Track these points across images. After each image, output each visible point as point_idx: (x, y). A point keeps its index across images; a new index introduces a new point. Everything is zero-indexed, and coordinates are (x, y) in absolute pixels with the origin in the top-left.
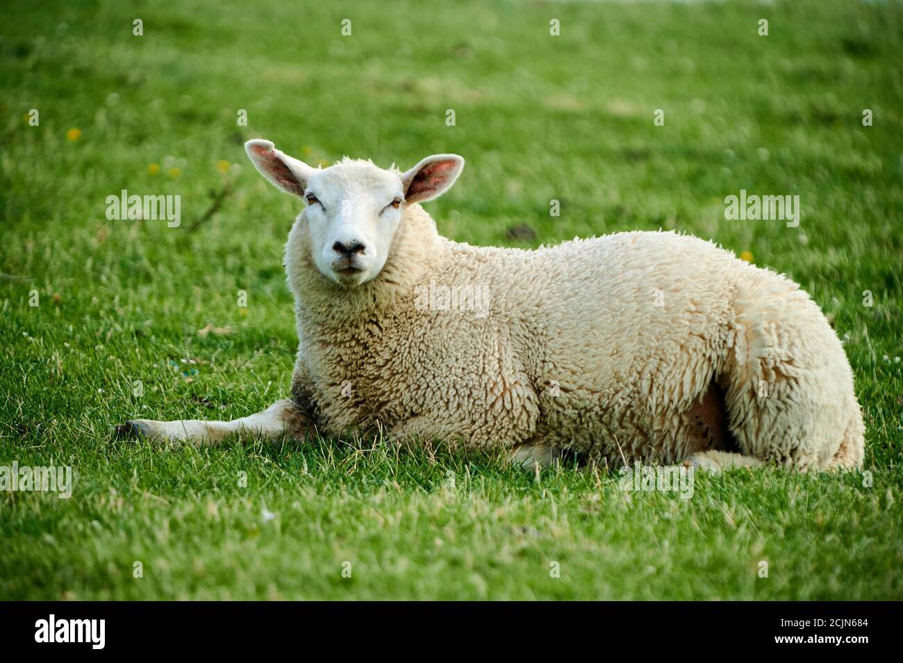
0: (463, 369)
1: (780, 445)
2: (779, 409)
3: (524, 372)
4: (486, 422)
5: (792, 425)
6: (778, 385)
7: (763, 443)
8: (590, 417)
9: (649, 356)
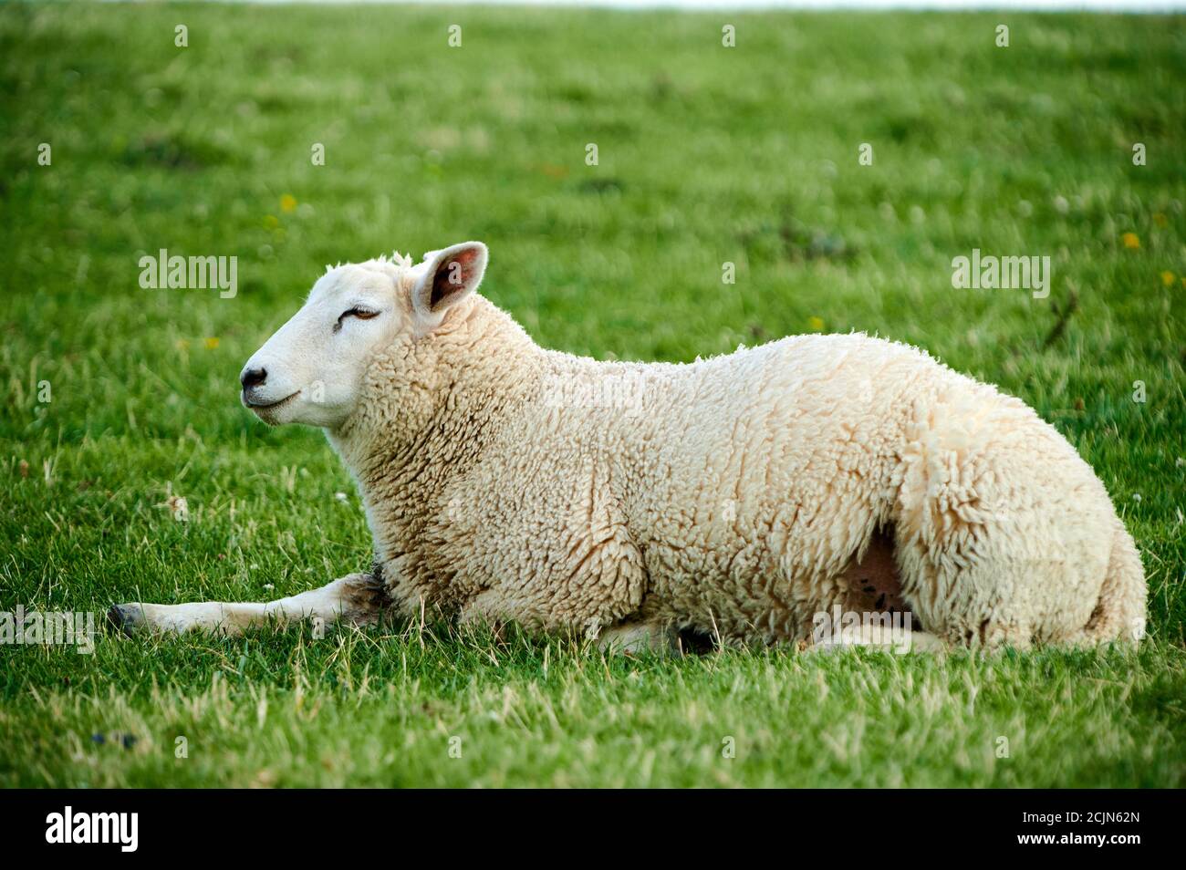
0: (541, 524)
1: (965, 616)
2: (960, 568)
3: (625, 525)
4: (569, 593)
5: (978, 588)
6: (956, 533)
7: (941, 612)
8: (707, 582)
9: (782, 501)
